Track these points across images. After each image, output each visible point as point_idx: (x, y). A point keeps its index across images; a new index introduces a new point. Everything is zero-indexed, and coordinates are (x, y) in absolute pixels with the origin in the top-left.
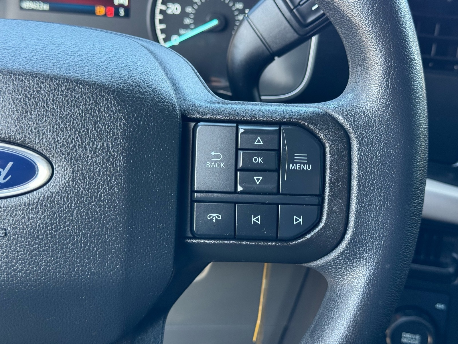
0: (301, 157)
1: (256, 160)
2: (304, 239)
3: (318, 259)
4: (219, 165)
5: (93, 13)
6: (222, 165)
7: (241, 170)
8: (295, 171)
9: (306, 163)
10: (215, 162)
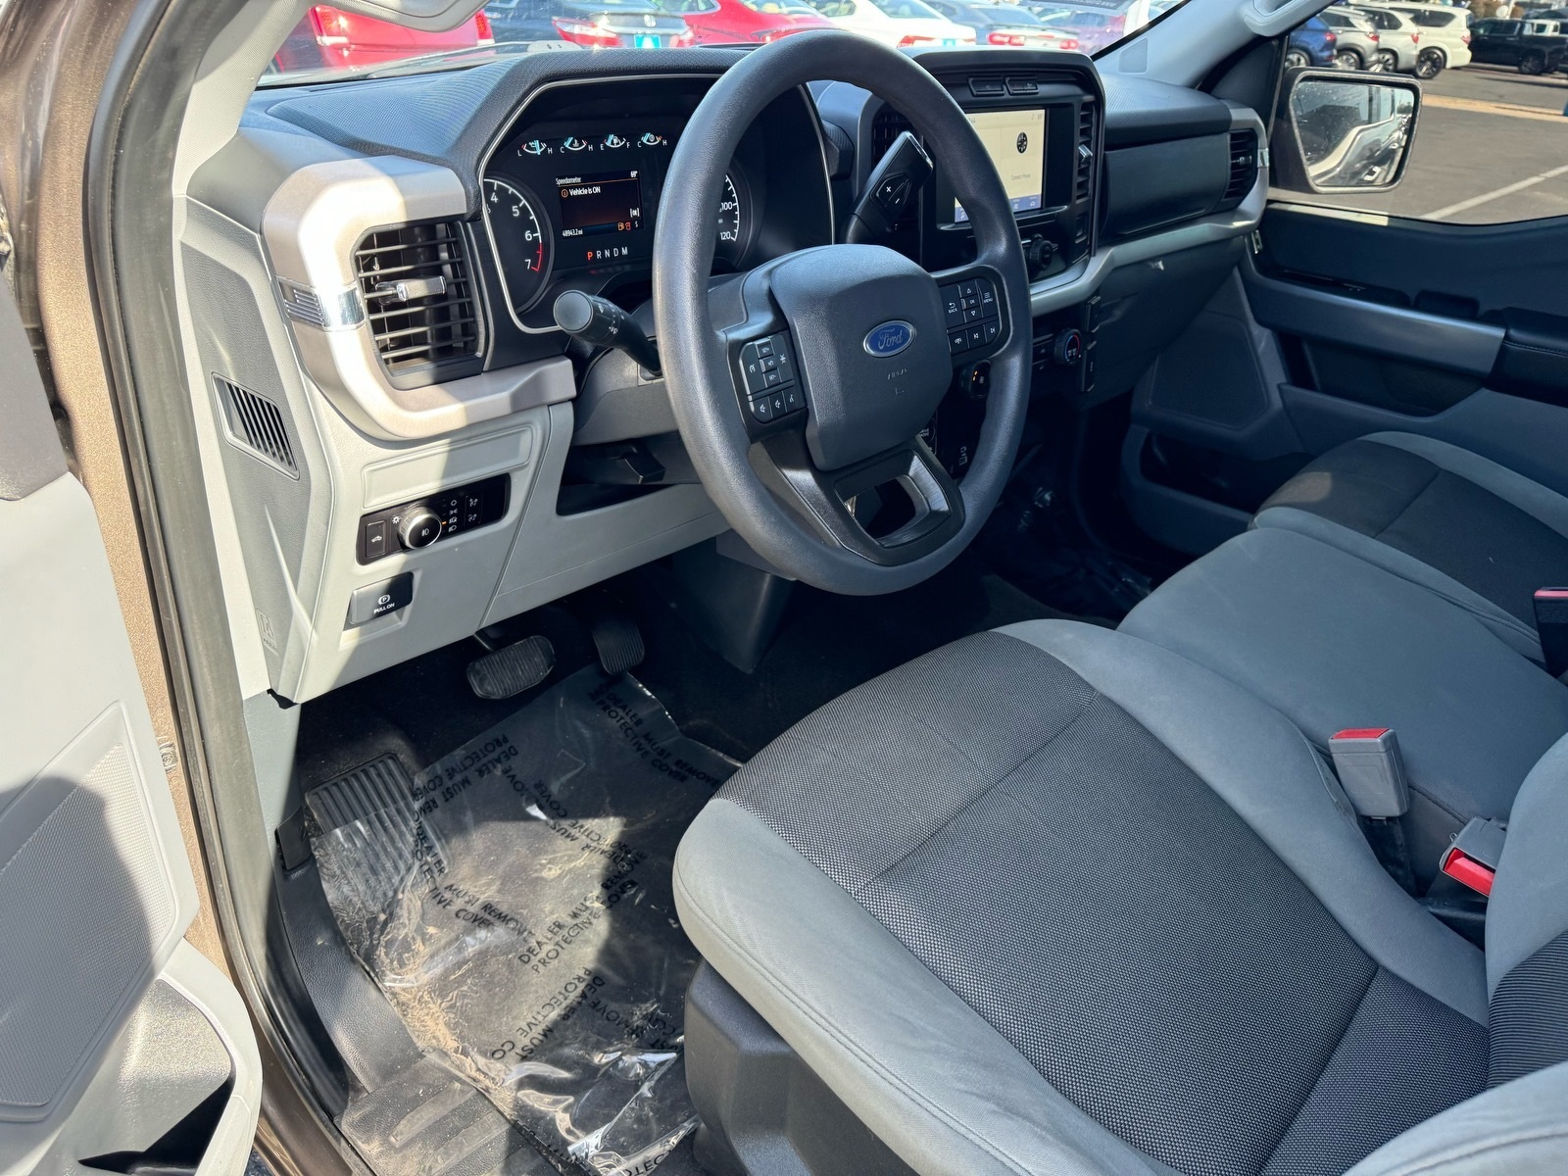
5: (617, 231)
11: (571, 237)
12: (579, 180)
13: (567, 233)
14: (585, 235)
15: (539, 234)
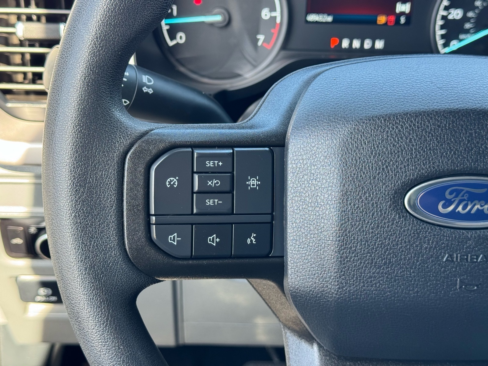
11: (317, 22)
13: (312, 18)
14: (334, 21)
15: (277, 14)
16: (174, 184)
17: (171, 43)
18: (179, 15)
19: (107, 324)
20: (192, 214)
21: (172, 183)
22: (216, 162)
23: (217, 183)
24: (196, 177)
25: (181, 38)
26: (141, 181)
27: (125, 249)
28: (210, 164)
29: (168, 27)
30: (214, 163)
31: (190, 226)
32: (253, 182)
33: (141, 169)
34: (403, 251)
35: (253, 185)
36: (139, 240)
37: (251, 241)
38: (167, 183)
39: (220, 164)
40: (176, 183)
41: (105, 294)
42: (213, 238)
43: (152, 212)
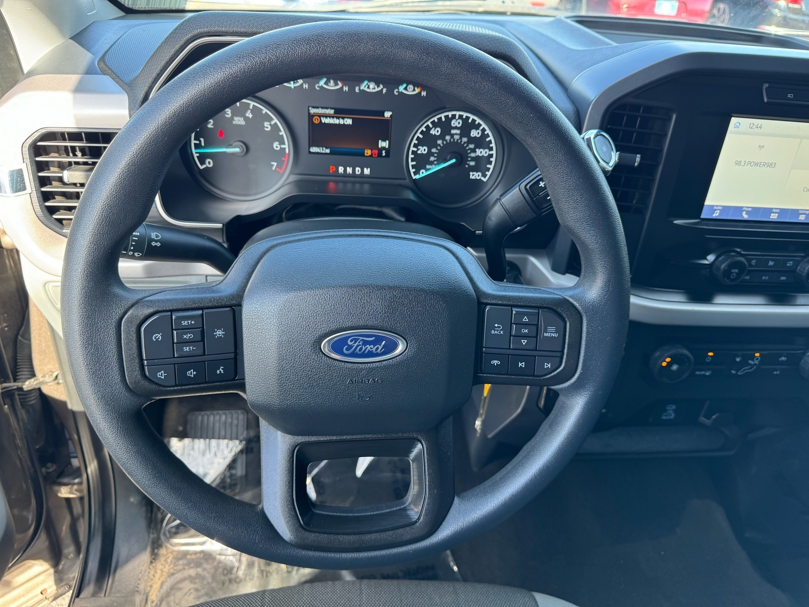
0: (552, 329)
1: (523, 331)
2: (550, 375)
3: (556, 385)
4: (500, 332)
5: (363, 155)
6: (501, 332)
7: (513, 336)
8: (548, 337)
9: (554, 333)
10: (497, 330)
11: (318, 153)
12: (332, 112)
13: (314, 149)
14: (331, 153)
15: (286, 146)
16: (159, 338)
17: (202, 167)
18: (206, 146)
19: (117, 433)
20: (174, 357)
21: (157, 338)
22: (190, 321)
23: (191, 336)
24: (175, 332)
25: (209, 163)
26: (134, 336)
27: (127, 383)
28: (185, 323)
29: (198, 155)
30: (188, 323)
31: (173, 365)
32: (219, 333)
33: (134, 329)
34: (320, 378)
35: (219, 334)
36: (136, 376)
37: (220, 371)
38: (154, 338)
39: (193, 322)
40: (161, 338)
41: (115, 414)
42: (191, 372)
43: (144, 357)
